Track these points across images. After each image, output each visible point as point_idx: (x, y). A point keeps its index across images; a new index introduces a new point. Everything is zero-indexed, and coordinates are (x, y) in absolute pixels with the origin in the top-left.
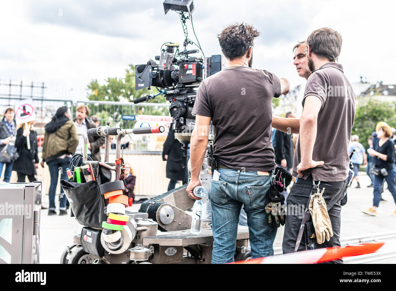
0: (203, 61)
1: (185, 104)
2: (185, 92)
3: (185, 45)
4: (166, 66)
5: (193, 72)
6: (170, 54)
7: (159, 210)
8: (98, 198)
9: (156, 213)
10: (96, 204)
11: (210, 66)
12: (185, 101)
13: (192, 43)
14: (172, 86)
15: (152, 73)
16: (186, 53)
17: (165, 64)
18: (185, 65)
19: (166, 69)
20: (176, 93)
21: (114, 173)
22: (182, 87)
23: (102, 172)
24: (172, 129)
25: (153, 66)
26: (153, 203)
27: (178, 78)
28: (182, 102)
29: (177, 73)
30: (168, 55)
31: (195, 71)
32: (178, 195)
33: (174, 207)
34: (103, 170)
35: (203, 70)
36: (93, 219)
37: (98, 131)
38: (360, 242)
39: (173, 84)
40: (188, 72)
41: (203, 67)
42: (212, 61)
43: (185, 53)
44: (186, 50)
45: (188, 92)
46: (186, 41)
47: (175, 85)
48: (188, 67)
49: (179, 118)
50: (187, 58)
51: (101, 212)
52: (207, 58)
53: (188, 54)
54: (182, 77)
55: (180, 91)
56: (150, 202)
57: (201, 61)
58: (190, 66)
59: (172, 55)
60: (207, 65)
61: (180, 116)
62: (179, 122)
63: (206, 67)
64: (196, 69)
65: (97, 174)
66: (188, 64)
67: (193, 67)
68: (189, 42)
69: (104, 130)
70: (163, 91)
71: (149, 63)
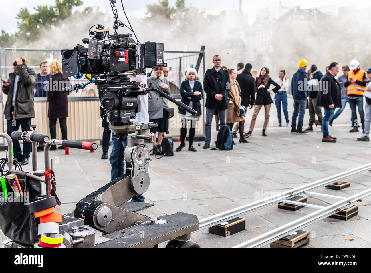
0: (137, 48)
1: (118, 95)
2: (118, 82)
3: (115, 29)
4: (96, 54)
5: (126, 60)
6: (99, 42)
7: (96, 213)
8: (27, 215)
9: (93, 217)
10: (25, 220)
11: (144, 54)
12: (118, 92)
13: (122, 26)
14: (103, 73)
15: (80, 59)
16: (117, 37)
17: (94, 52)
18: (117, 52)
19: (95, 58)
20: (108, 82)
21: (43, 185)
22: (115, 75)
23: (31, 184)
24: (106, 121)
25: (81, 52)
26: (90, 204)
27: (110, 65)
28: (115, 92)
29: (108, 60)
30: (98, 42)
31: (128, 58)
32: (116, 189)
33: (112, 206)
34: (32, 182)
35: (137, 58)
36: (24, 236)
37: (23, 136)
38: (291, 196)
39: (105, 72)
40: (120, 60)
41: (136, 55)
42: (146, 49)
43: (115, 37)
44: (117, 33)
45: (121, 81)
46: (116, 23)
47: (106, 72)
48: (120, 54)
49: (112, 111)
50: (119, 42)
51: (32, 229)
52: (140, 45)
53: (119, 38)
54: (113, 64)
55: (112, 79)
56: (86, 202)
57: (134, 47)
58: (122, 53)
59: (102, 42)
60: (141, 53)
61: (114, 109)
62: (113, 115)
63: (139, 54)
64: (128, 57)
65: (24, 187)
66: (120, 50)
67: (125, 55)
68: (120, 25)
69: (29, 137)
70: (94, 79)
71: (77, 49)
